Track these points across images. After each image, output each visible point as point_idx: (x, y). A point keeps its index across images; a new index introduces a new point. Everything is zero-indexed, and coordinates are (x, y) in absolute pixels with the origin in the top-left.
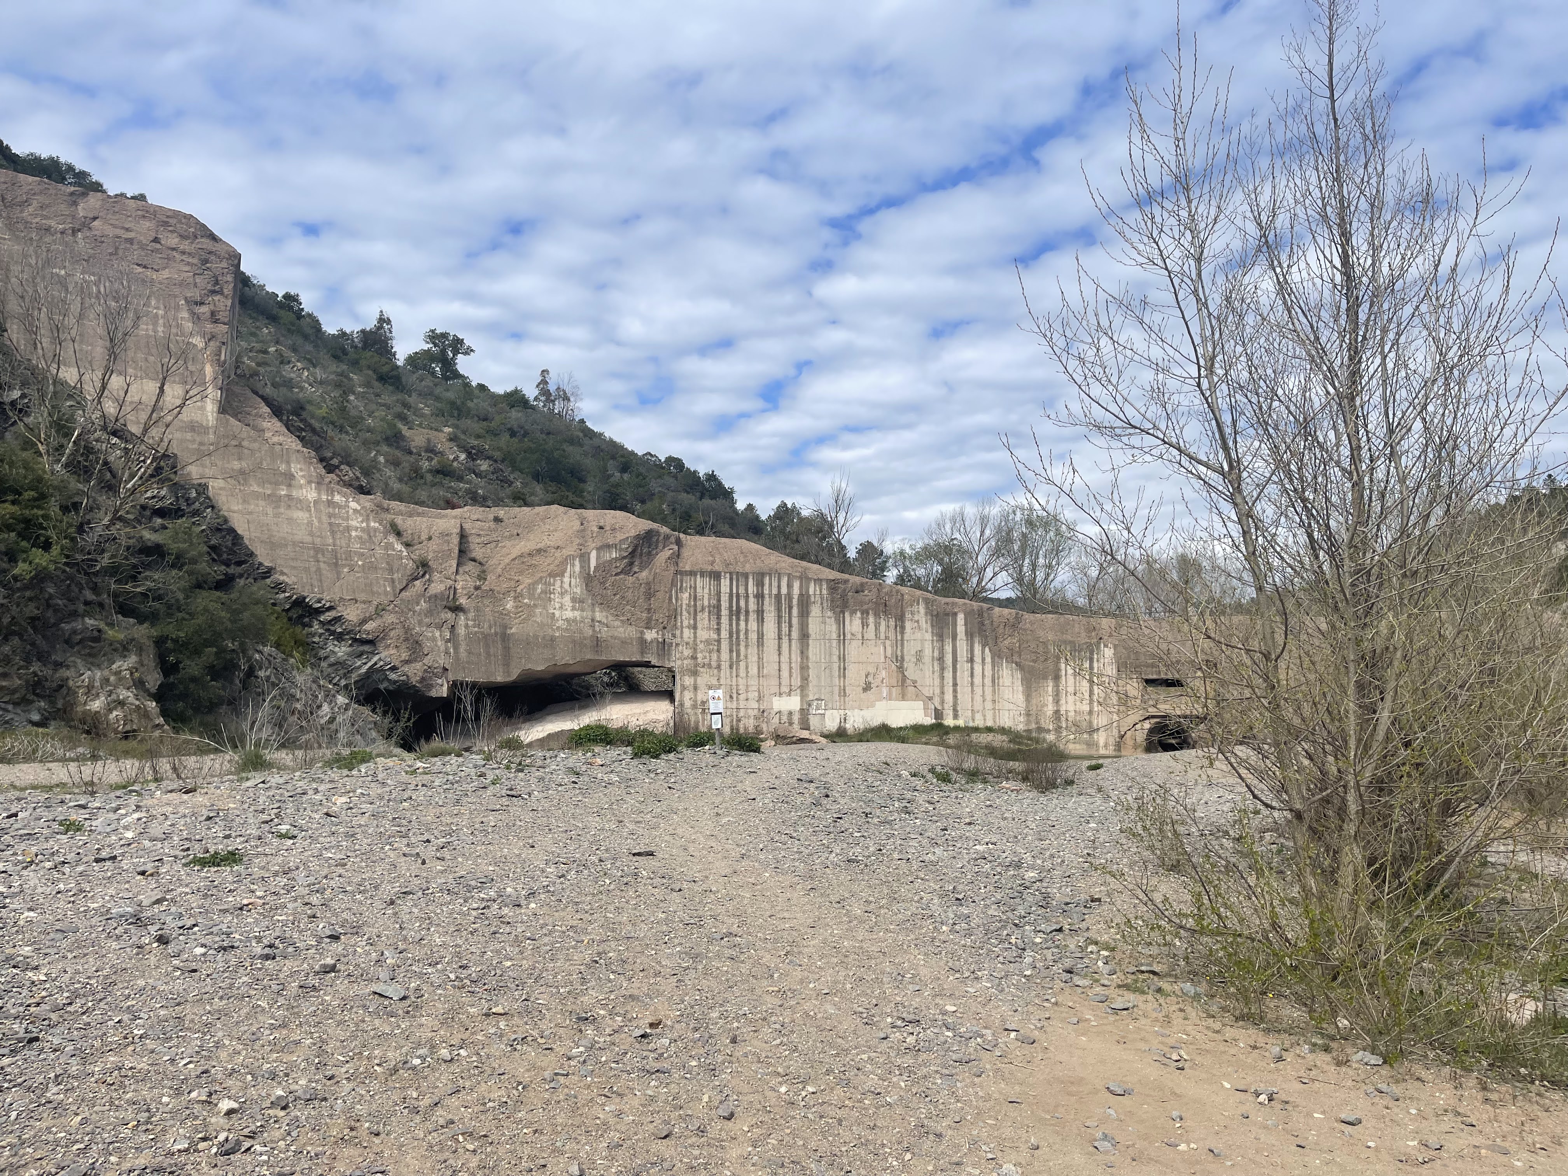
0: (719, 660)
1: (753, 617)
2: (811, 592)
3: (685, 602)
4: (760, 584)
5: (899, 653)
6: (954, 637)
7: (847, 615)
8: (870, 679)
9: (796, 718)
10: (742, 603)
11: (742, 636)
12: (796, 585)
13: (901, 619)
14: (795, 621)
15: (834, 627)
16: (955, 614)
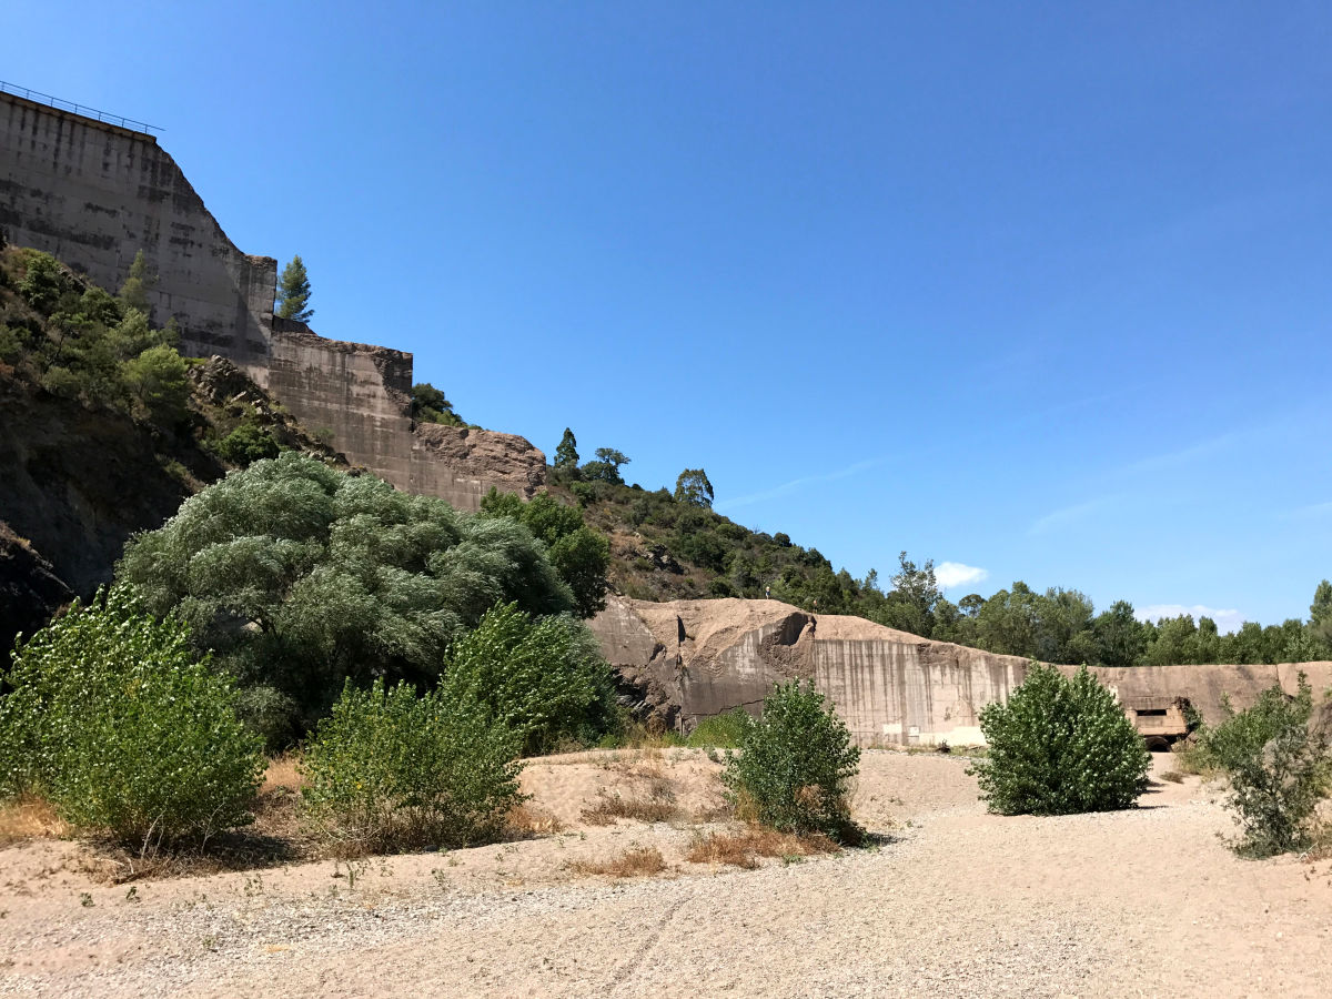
0: (845, 700)
1: (866, 670)
2: (905, 652)
3: (821, 661)
4: (870, 647)
5: (968, 693)
6: (1006, 683)
7: (931, 668)
8: (949, 711)
9: (900, 739)
10: (859, 661)
11: (860, 682)
12: (895, 648)
13: (968, 670)
14: (895, 672)
15: (922, 677)
16: (1006, 667)
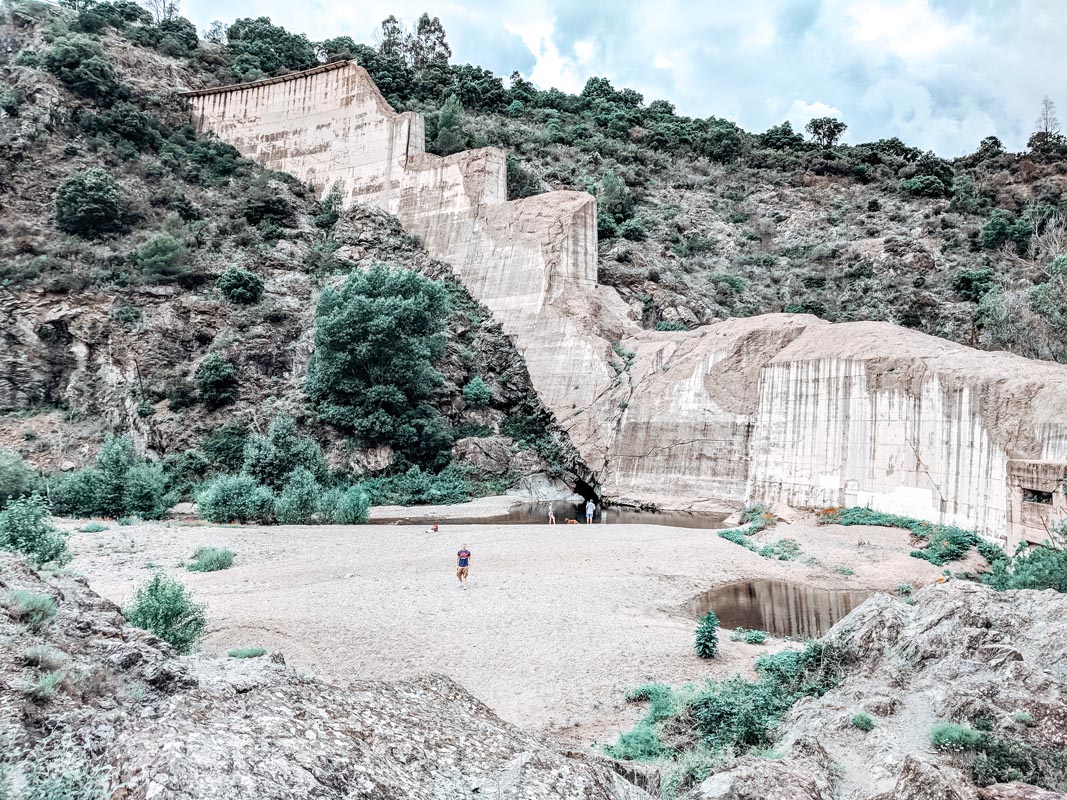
0: (785, 440)
1: (811, 400)
2: (853, 373)
3: (765, 390)
4: (817, 369)
5: (916, 435)
6: (959, 417)
7: (879, 396)
8: (893, 461)
10: (804, 389)
11: (802, 419)
12: (842, 368)
13: (921, 397)
14: (840, 403)
15: (869, 407)
